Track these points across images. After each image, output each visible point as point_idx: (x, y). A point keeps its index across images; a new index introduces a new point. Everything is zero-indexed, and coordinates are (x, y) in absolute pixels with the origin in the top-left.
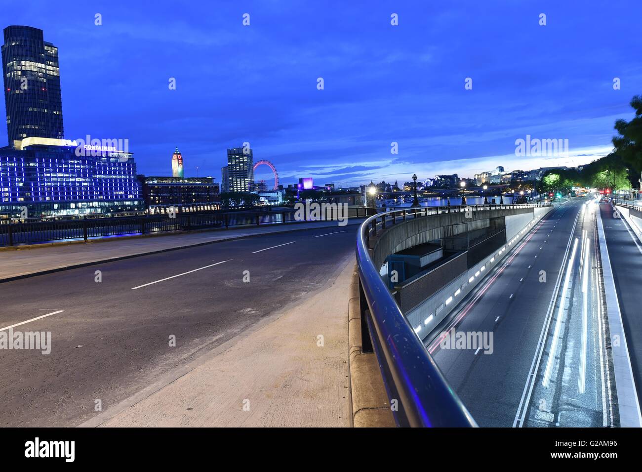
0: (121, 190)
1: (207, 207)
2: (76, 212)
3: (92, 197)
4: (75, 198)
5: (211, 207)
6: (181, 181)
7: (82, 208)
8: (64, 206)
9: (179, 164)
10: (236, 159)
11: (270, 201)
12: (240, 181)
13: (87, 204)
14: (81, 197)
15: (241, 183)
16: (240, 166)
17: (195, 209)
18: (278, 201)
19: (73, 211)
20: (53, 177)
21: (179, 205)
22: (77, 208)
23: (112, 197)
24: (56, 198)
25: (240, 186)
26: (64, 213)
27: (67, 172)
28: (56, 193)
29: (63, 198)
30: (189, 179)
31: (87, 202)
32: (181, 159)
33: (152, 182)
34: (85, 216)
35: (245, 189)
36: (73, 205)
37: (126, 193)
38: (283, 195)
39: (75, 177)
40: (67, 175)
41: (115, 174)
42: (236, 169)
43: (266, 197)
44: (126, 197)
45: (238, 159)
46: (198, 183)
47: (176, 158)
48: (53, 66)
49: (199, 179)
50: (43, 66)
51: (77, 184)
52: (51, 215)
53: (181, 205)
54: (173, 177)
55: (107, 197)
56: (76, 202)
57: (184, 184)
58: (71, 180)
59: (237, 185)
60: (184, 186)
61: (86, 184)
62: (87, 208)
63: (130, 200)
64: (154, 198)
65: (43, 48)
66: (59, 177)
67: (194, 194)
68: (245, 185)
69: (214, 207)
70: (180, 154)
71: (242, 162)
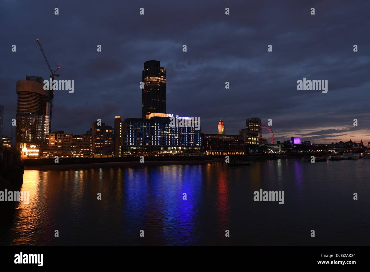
0: (193, 141)
1: (237, 153)
2: (171, 152)
3: (179, 144)
4: (171, 144)
5: (239, 153)
6: (223, 137)
7: (173, 150)
8: (166, 149)
9: (222, 127)
10: (252, 125)
11: (274, 151)
12: (254, 138)
13: (176, 148)
14: (173, 144)
15: (254, 139)
16: (254, 129)
17: (230, 153)
18: (279, 151)
19: (170, 151)
20: (162, 133)
21: (222, 151)
22: (171, 150)
23: (188, 145)
24: (163, 144)
25: (253, 140)
26: (165, 152)
27: (168, 131)
28: (163, 142)
29: (165, 144)
30: (227, 136)
31: (176, 147)
32: (224, 124)
33: (208, 137)
34: (175, 155)
35: (257, 143)
36: (169, 148)
37: (195, 143)
38: (282, 147)
39: (171, 134)
40: (168, 132)
41: (190, 132)
42: (251, 130)
43: (271, 148)
44: (195, 145)
45: (253, 124)
46: (232, 138)
47: (221, 123)
48: (163, 78)
49: (232, 136)
50: (159, 78)
51: (172, 137)
52: (160, 153)
53: (223, 151)
54: (219, 135)
55: (185, 145)
56: (171, 147)
57: (225, 139)
58: (170, 135)
59: (252, 140)
60: (225, 140)
61: (176, 137)
62: (176, 150)
63: (197, 147)
64: (209, 146)
65: (160, 70)
66: (165, 133)
67: (230, 144)
68: (256, 140)
69: (241, 153)
70: (223, 121)
71: (255, 127)
